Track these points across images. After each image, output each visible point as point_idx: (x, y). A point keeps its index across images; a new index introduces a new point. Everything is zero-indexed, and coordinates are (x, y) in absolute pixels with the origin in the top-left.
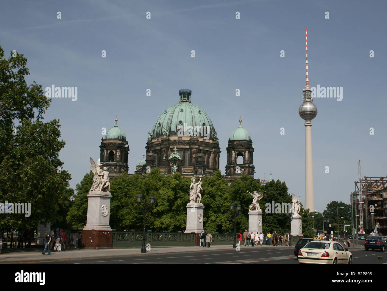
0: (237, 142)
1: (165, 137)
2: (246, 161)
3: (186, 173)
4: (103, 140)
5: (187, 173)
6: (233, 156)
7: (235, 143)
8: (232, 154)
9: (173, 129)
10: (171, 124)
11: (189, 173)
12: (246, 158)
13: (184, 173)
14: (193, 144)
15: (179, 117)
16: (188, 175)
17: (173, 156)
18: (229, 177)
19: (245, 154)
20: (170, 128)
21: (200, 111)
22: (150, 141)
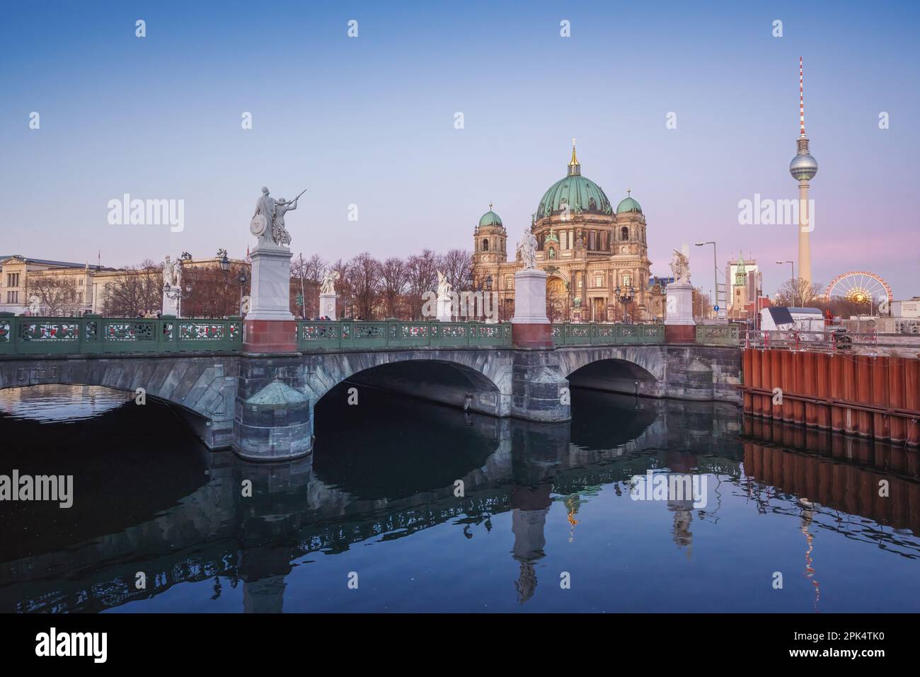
1: (545, 218)
2: (633, 237)
4: (476, 227)
5: (566, 258)
8: (615, 231)
9: (556, 208)
10: (553, 203)
12: (632, 233)
13: (562, 258)
14: (577, 222)
15: (563, 195)
17: (550, 240)
18: (613, 257)
20: (552, 208)
21: (588, 185)
22: (533, 224)
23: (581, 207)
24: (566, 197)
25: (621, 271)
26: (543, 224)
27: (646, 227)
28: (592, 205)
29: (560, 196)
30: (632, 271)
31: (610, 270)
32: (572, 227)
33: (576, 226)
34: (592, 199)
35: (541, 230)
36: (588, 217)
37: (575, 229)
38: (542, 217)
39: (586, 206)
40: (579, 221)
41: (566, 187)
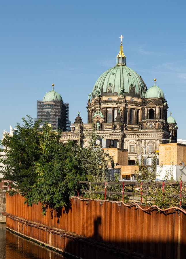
0: (149, 100)
2: (157, 117)
3: (107, 129)
5: (109, 129)
6: (146, 112)
7: (148, 101)
8: (144, 111)
9: (104, 91)
10: (103, 86)
11: (110, 129)
12: (157, 114)
13: (106, 129)
15: (110, 80)
16: (109, 130)
17: (97, 115)
18: (142, 131)
19: (155, 110)
20: (102, 90)
21: (129, 73)
22: (89, 102)
23: (123, 91)
24: (112, 83)
25: (147, 141)
26: (95, 103)
27: (168, 109)
28: (132, 89)
29: (108, 81)
30: (154, 141)
31: (140, 140)
32: (116, 106)
33: (119, 105)
34: (132, 85)
35: (93, 107)
36: (128, 99)
37: (118, 108)
38: (94, 96)
39: (127, 90)
40: (121, 102)
41: (113, 74)
